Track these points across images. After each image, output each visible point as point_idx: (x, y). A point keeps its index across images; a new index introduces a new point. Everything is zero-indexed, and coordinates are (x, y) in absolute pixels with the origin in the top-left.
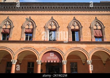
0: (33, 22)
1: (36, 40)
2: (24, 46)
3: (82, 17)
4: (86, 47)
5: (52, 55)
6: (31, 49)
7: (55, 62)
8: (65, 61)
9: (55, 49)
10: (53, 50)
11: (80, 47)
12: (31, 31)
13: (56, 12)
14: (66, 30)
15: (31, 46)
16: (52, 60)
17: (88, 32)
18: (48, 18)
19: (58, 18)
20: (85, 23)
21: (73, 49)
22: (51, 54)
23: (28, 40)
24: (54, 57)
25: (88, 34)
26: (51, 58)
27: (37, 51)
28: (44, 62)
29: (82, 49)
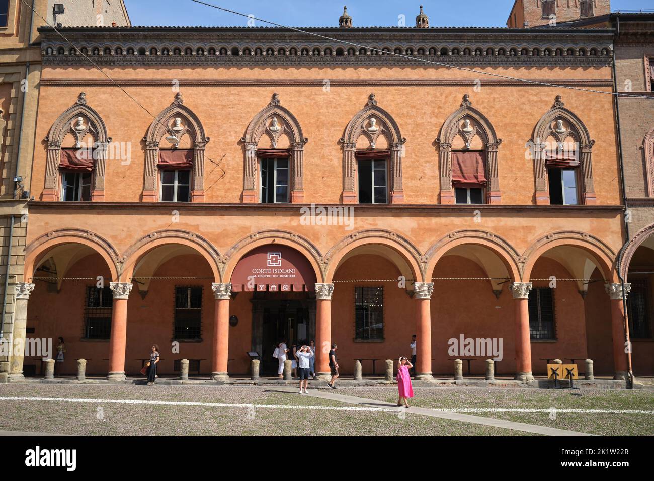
0: (191, 119)
1: (205, 200)
2: (160, 226)
3: (404, 97)
4: (412, 231)
5: (274, 261)
6: (186, 236)
7: (286, 288)
8: (324, 287)
9: (288, 236)
10: (278, 241)
11: (389, 230)
12: (185, 161)
13: (294, 73)
14: (334, 153)
15: (186, 225)
16: (273, 280)
17: (426, 162)
18: (256, 99)
19: (302, 99)
20: (418, 125)
21: (362, 235)
22: (269, 256)
23: (175, 200)
24: (282, 271)
25: (428, 171)
26: (272, 274)
27: (213, 245)
28: (241, 290)
29: (396, 238)
